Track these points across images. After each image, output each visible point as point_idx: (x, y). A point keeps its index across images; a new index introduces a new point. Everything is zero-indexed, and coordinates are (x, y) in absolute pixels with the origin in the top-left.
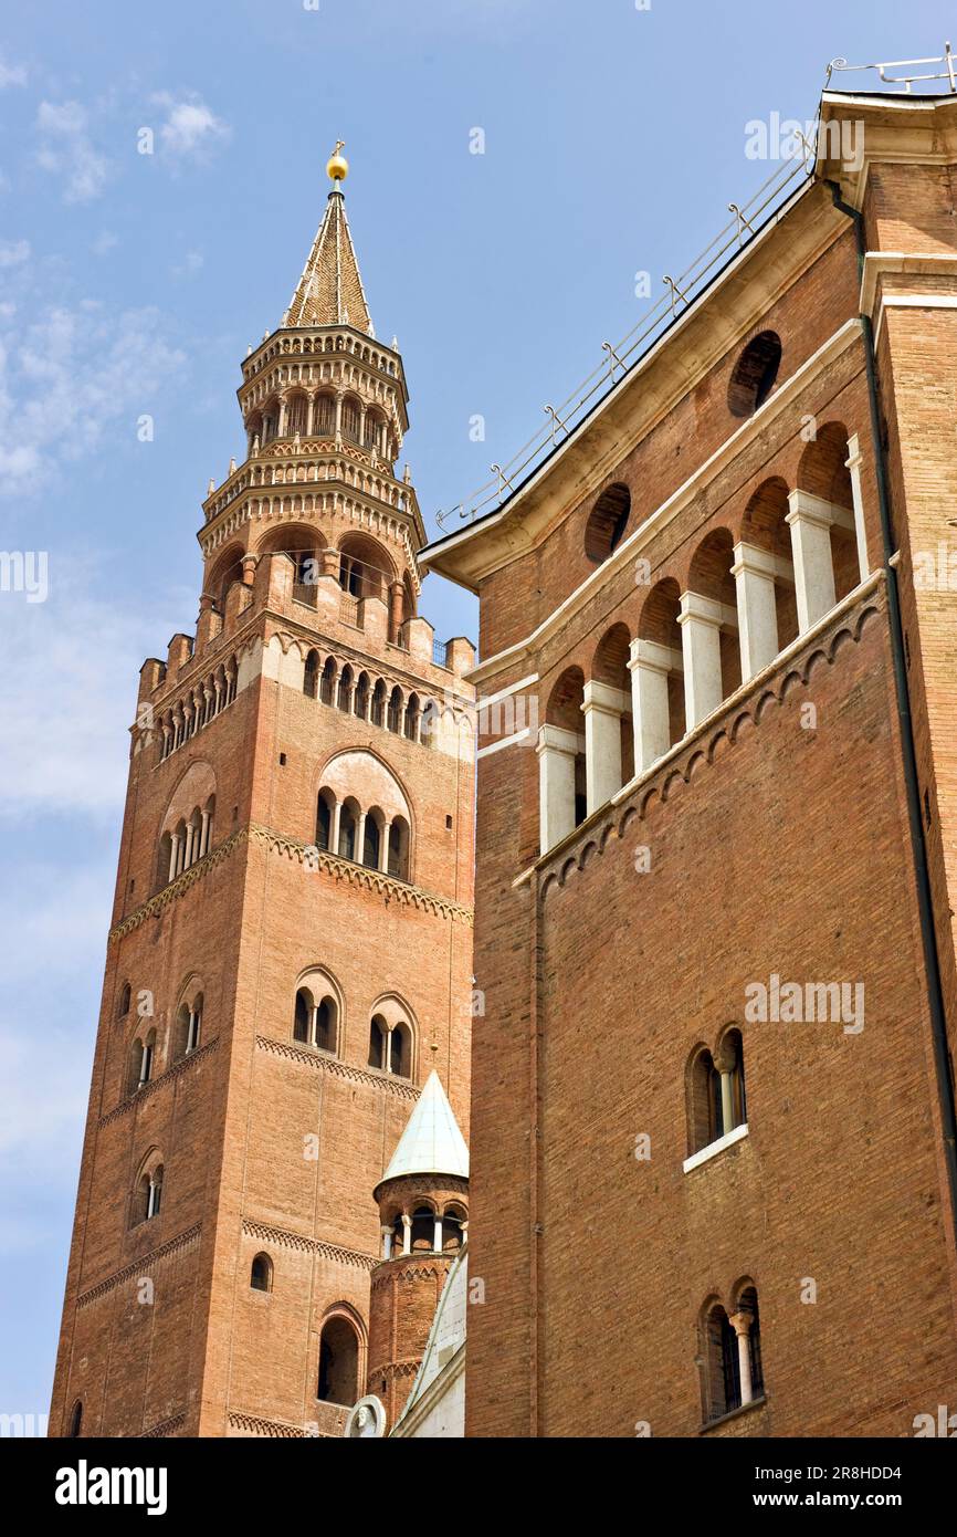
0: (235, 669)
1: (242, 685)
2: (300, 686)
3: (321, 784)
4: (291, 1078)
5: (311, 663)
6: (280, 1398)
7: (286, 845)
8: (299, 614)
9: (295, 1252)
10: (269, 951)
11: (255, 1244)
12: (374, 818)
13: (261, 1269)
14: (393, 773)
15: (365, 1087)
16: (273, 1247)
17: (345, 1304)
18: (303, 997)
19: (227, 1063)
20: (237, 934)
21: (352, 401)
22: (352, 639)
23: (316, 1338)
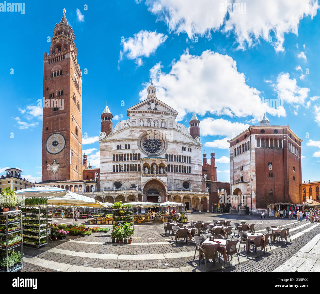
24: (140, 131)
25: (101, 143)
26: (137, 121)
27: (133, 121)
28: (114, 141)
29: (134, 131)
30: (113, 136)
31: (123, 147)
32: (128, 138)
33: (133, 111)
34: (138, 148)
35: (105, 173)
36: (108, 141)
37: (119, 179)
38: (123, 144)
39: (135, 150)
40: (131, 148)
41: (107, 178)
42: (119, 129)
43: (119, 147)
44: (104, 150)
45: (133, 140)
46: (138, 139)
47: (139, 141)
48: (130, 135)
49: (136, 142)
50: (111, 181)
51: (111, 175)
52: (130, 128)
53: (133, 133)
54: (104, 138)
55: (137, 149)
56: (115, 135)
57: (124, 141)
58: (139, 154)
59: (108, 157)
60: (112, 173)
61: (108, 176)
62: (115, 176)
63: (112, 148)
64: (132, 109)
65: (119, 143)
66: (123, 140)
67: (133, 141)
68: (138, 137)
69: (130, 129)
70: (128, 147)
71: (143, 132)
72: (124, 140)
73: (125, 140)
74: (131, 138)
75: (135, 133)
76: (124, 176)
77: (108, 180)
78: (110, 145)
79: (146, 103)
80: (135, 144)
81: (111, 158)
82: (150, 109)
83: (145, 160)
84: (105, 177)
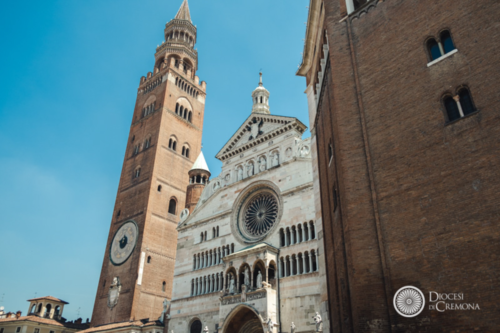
0: (162, 78)
1: (163, 81)
2: (175, 83)
3: (177, 102)
4: (168, 154)
5: (177, 79)
6: (161, 211)
7: (169, 111)
8: (175, 70)
9: (166, 186)
10: (165, 130)
11: (159, 183)
12: (186, 110)
13: (159, 188)
14: (190, 103)
15: (181, 158)
16: (162, 184)
17: (174, 197)
18: (171, 140)
19: (156, 150)
20: (159, 126)
21: (187, 35)
22: (184, 76)
23: (169, 202)
24: (236, 192)
25: (180, 232)
26: (231, 173)
27: (227, 175)
28: (197, 225)
29: (226, 195)
30: (196, 216)
31: (210, 235)
32: (217, 213)
33: (227, 153)
34: (230, 232)
35: (178, 300)
36: (188, 227)
37: (197, 313)
38: (208, 228)
39: (226, 237)
40: (220, 235)
41: (180, 312)
42: (205, 198)
43: (203, 236)
44: (182, 247)
45: (223, 216)
46: (231, 211)
47: (235, 215)
48: (221, 207)
49: (228, 220)
50: (185, 317)
51: (186, 303)
52: (221, 191)
53: (226, 200)
54: (184, 222)
55: (230, 234)
56: (199, 213)
57: (210, 221)
58: (233, 245)
59: (186, 261)
60: (187, 299)
61: (181, 308)
62: (193, 305)
63: (193, 240)
64: (225, 152)
65: (203, 229)
66: (208, 220)
67: (224, 218)
68: (232, 205)
69: (222, 194)
70: (216, 232)
71: (239, 193)
72: (210, 220)
73: (212, 219)
74: (222, 211)
75: (228, 199)
76: (205, 306)
77: (181, 318)
78: (191, 234)
79: (244, 130)
80: (227, 223)
81: (190, 264)
82: (251, 138)
83: (229, 260)
84: (177, 311)
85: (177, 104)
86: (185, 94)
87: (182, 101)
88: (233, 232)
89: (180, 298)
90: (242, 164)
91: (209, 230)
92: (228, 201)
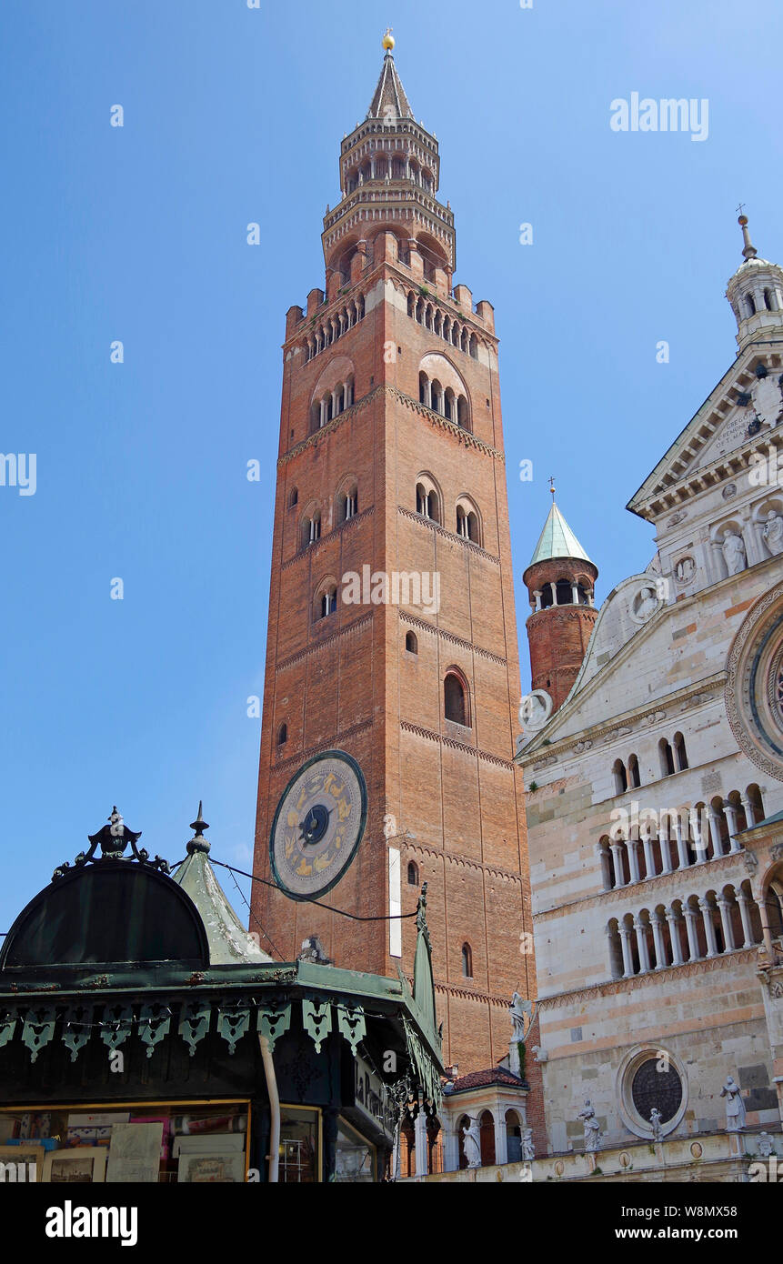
0: (362, 302)
1: (369, 307)
2: (405, 311)
3: (420, 369)
4: (418, 533)
5: (410, 298)
6: (427, 715)
7: (404, 399)
8: (401, 268)
9: (428, 634)
10: (400, 458)
11: (408, 626)
12: (449, 392)
13: (411, 642)
14: (457, 370)
15: (457, 545)
16: (417, 629)
17: (455, 667)
18: (420, 488)
19: (383, 519)
20: (383, 446)
21: (414, 165)
22: (429, 288)
23: (442, 683)
24: (729, 613)
25: (531, 768)
26: (697, 553)
27: (682, 561)
28: (591, 737)
29: (692, 628)
30: (584, 707)
31: (651, 767)
32: (666, 690)
33: (672, 491)
34: (735, 748)
35: (567, 996)
36: (561, 750)
37: (651, 1036)
38: (644, 746)
39: (718, 768)
40: (692, 763)
41: (580, 1037)
42: (611, 649)
43: (627, 775)
44: (549, 816)
45: (693, 698)
46: (722, 676)
47: (740, 689)
48: (677, 668)
49: (716, 708)
50: (605, 1054)
51: (599, 1004)
52: (667, 616)
53: (692, 646)
54: (541, 732)
55: (733, 756)
56: (594, 698)
57: (644, 721)
58: (755, 792)
59: (572, 861)
60: (603, 989)
61: (585, 1020)
62: (628, 1010)
63: (587, 790)
64: (659, 489)
65: (621, 749)
66: (637, 719)
67: (698, 704)
68: (723, 658)
69: (673, 625)
70: (674, 756)
71: (744, 613)
72: (646, 715)
73: (652, 712)
74: (684, 682)
75: (701, 638)
76: (680, 1007)
77: (588, 1056)
78: (574, 772)
79: (724, 407)
80: (714, 718)
81: (592, 870)
82: (757, 426)
83: (767, 838)
84: (568, 1032)
85: (423, 376)
86: (440, 342)
87: (433, 365)
88: (746, 747)
89: (573, 987)
90: (738, 519)
91: (646, 750)
92: (702, 646)
